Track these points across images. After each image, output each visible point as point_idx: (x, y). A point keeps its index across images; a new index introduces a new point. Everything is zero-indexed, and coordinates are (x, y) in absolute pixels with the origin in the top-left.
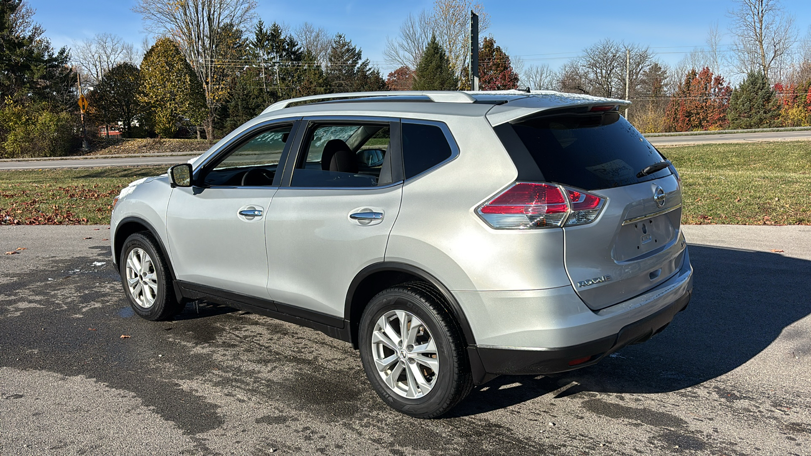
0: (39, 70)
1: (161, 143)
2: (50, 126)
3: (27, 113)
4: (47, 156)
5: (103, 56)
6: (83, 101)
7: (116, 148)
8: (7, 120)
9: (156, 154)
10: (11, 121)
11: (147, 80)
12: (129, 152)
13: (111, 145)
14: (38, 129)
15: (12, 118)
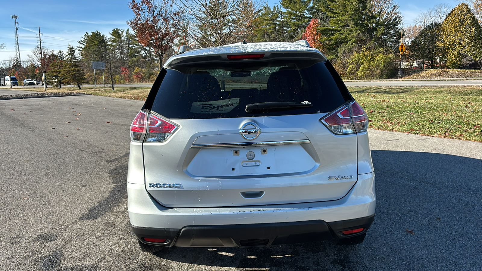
0: (381, 30)
1: (446, 72)
2: (381, 62)
3: (372, 55)
4: (377, 79)
5: (438, 18)
6: (402, 47)
7: (417, 75)
8: (360, 59)
9: (441, 79)
10: (362, 59)
11: (445, 32)
12: (424, 78)
13: (415, 73)
14: (375, 64)
15: (363, 58)
